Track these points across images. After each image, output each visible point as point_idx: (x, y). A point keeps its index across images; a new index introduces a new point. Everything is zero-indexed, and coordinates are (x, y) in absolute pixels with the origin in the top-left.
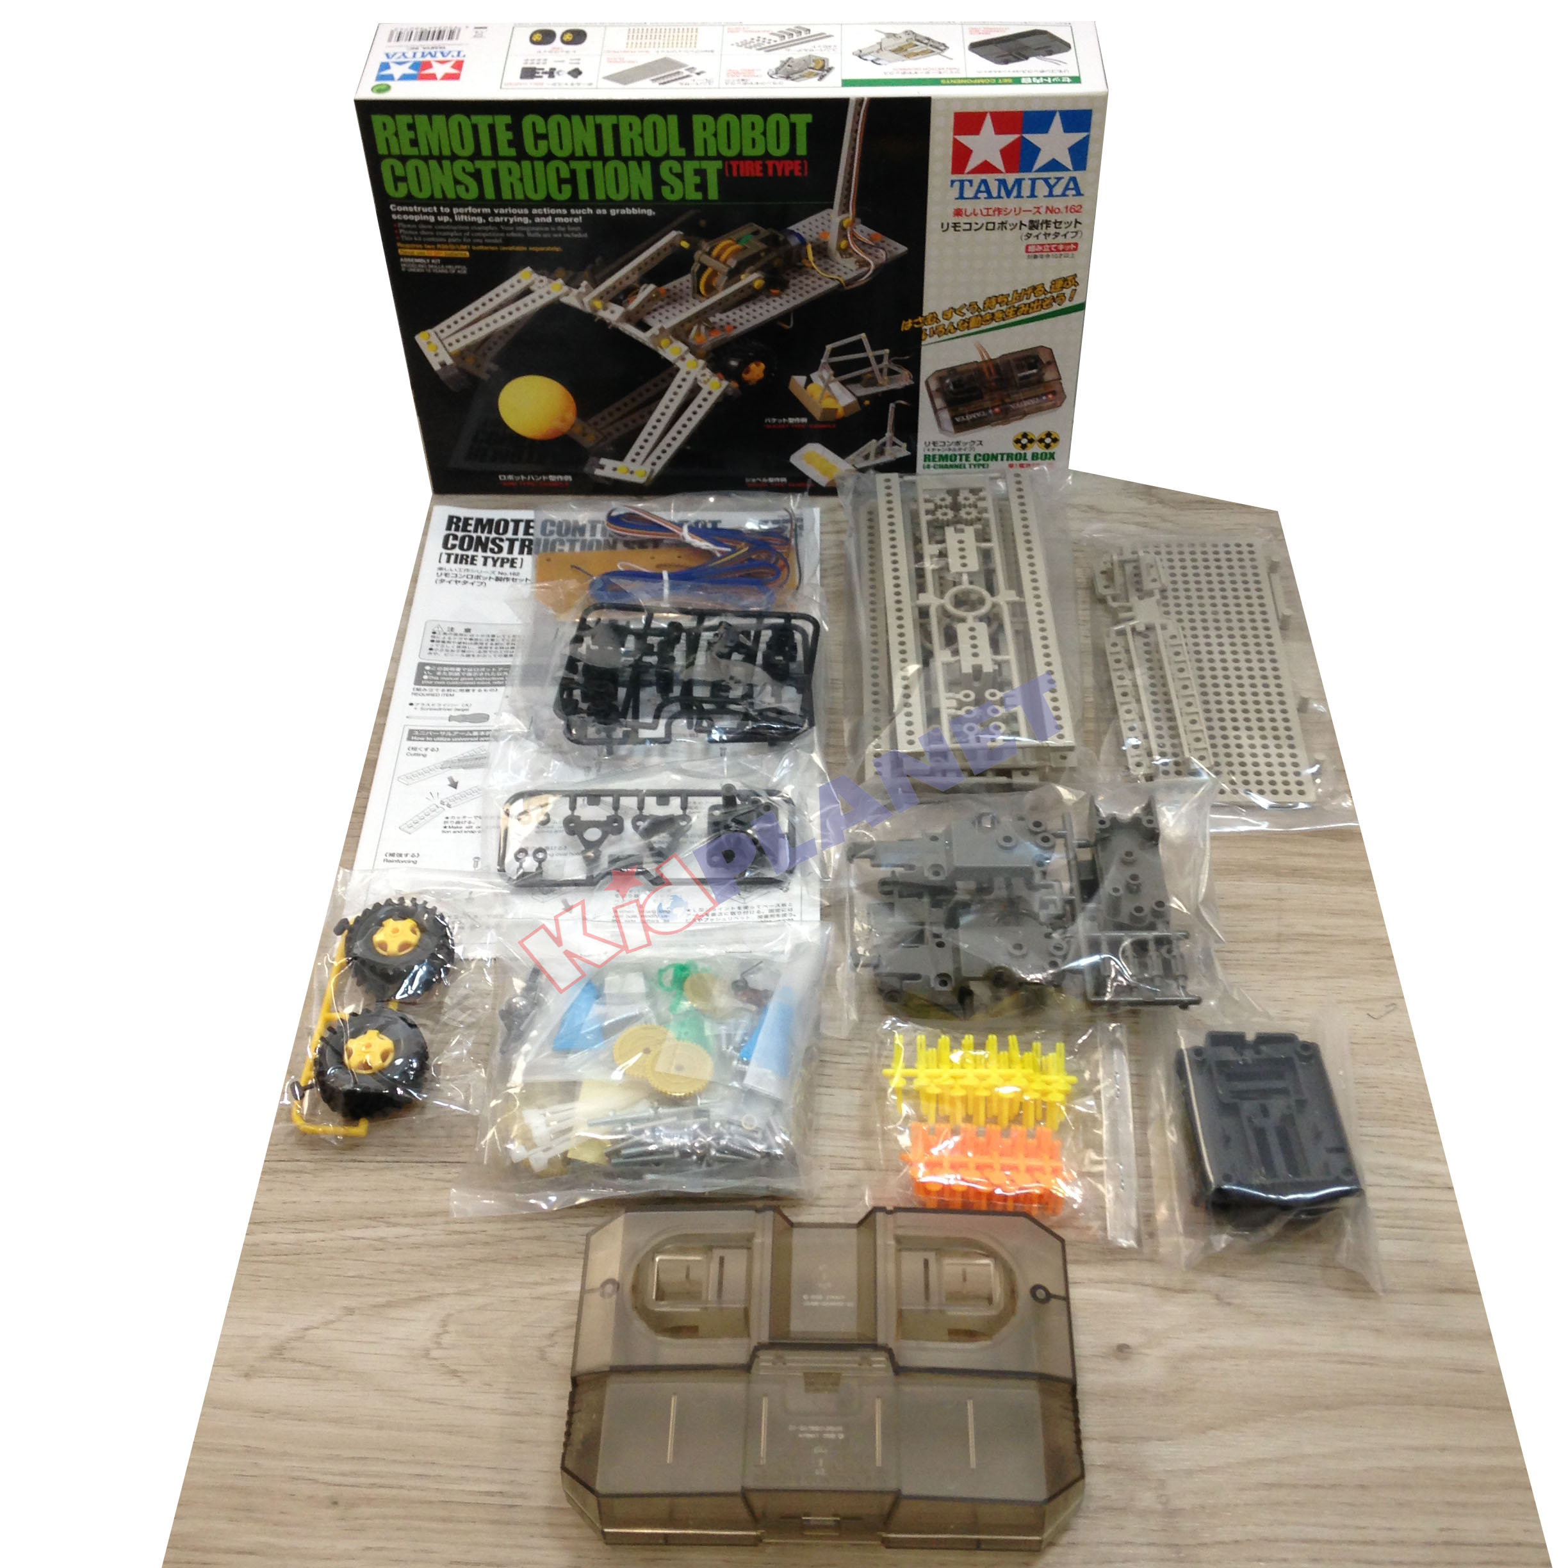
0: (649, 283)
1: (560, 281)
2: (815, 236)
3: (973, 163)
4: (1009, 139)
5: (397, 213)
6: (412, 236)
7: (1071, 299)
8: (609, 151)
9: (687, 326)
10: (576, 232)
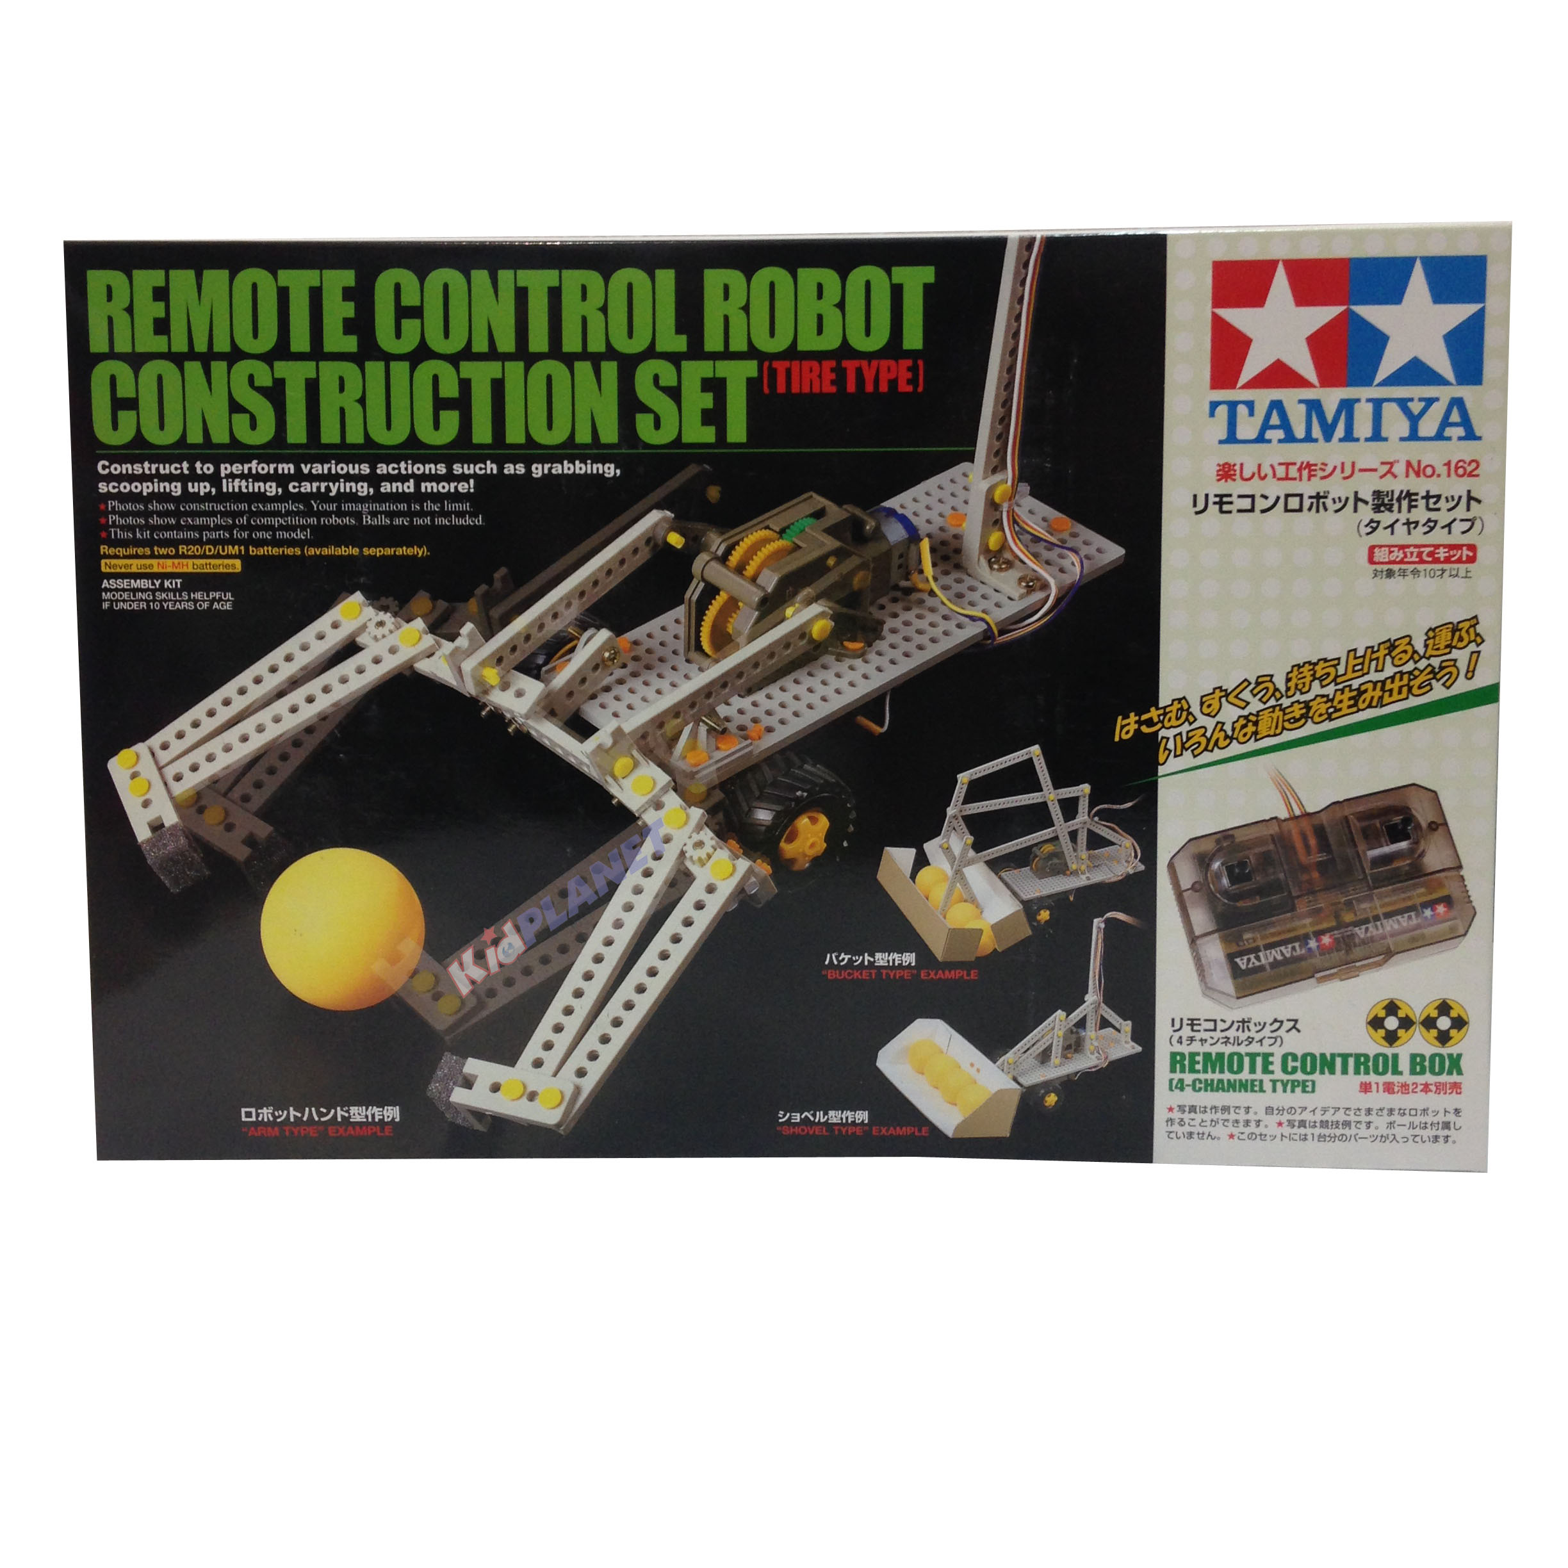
0: (598, 628)
1: (419, 624)
2: (938, 522)
3: (1253, 366)
4: (1325, 314)
5: (109, 478)
6: (131, 528)
7: (1470, 674)
8: (538, 341)
9: (671, 725)
10: (461, 514)
